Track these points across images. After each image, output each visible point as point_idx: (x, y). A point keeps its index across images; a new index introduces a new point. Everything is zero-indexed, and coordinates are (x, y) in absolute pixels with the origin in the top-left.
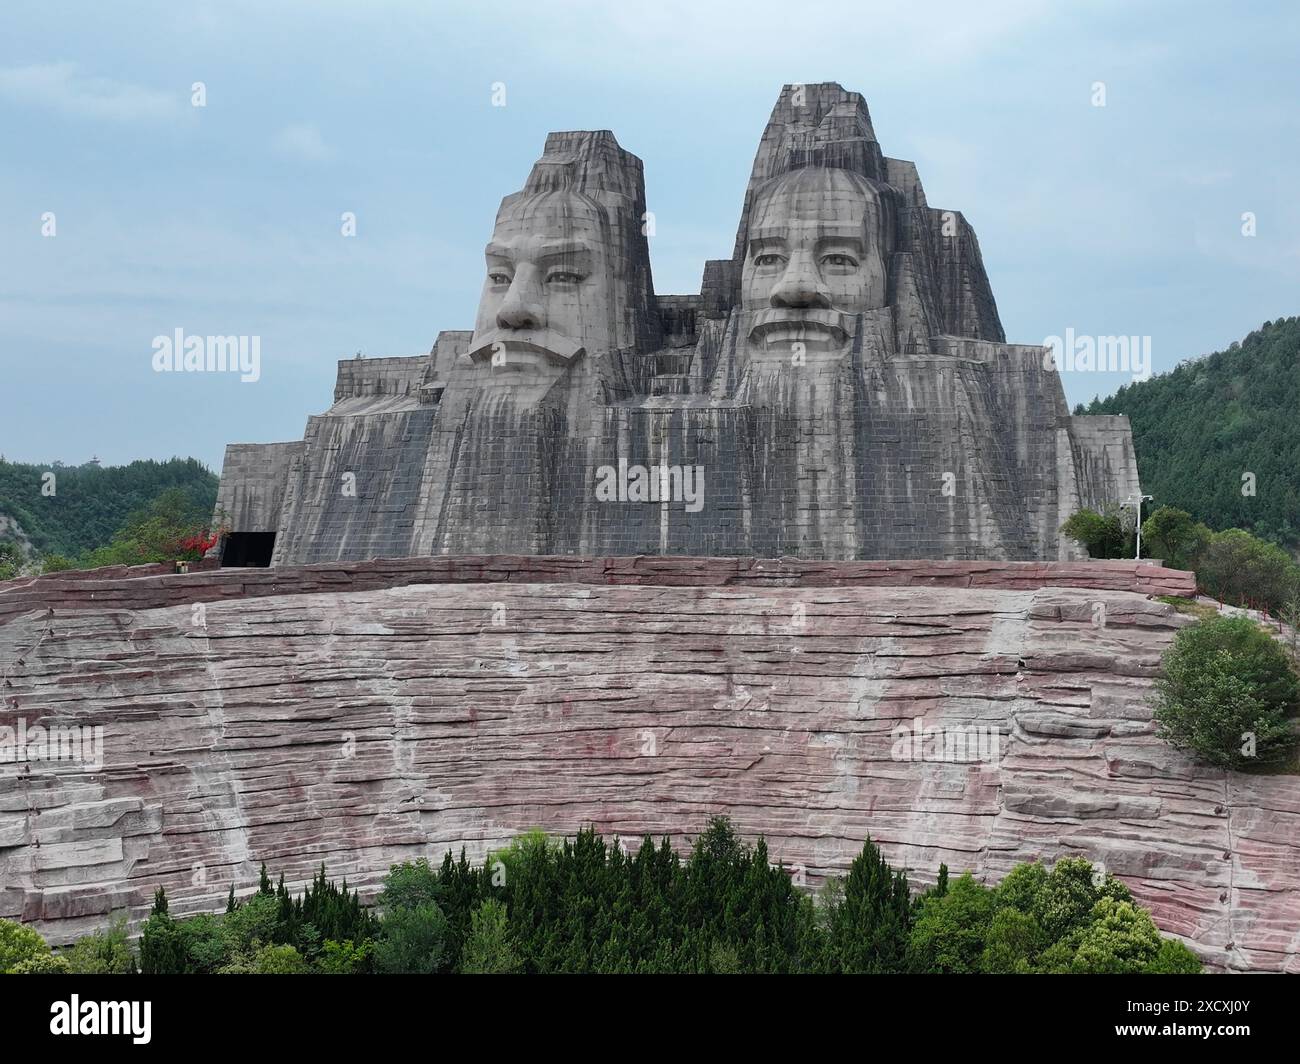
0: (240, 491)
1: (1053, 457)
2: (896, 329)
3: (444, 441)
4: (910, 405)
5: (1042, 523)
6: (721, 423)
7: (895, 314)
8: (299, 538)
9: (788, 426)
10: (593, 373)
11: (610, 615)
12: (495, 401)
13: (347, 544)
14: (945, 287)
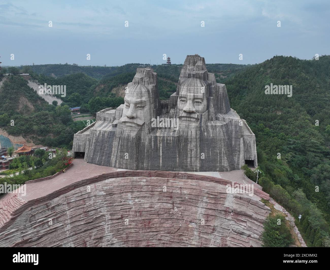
0: (77, 143)
1: (239, 145)
2: (209, 115)
3: (117, 139)
4: (211, 136)
5: (236, 159)
6: (173, 139)
7: (209, 112)
8: (89, 156)
9: (186, 140)
10: (147, 127)
11: (150, 187)
12: (127, 134)
13: (98, 159)
14: (219, 103)
